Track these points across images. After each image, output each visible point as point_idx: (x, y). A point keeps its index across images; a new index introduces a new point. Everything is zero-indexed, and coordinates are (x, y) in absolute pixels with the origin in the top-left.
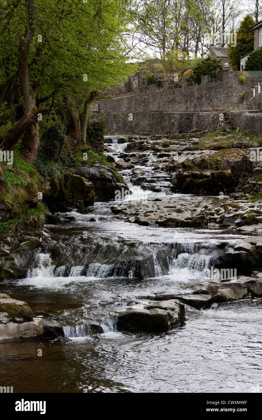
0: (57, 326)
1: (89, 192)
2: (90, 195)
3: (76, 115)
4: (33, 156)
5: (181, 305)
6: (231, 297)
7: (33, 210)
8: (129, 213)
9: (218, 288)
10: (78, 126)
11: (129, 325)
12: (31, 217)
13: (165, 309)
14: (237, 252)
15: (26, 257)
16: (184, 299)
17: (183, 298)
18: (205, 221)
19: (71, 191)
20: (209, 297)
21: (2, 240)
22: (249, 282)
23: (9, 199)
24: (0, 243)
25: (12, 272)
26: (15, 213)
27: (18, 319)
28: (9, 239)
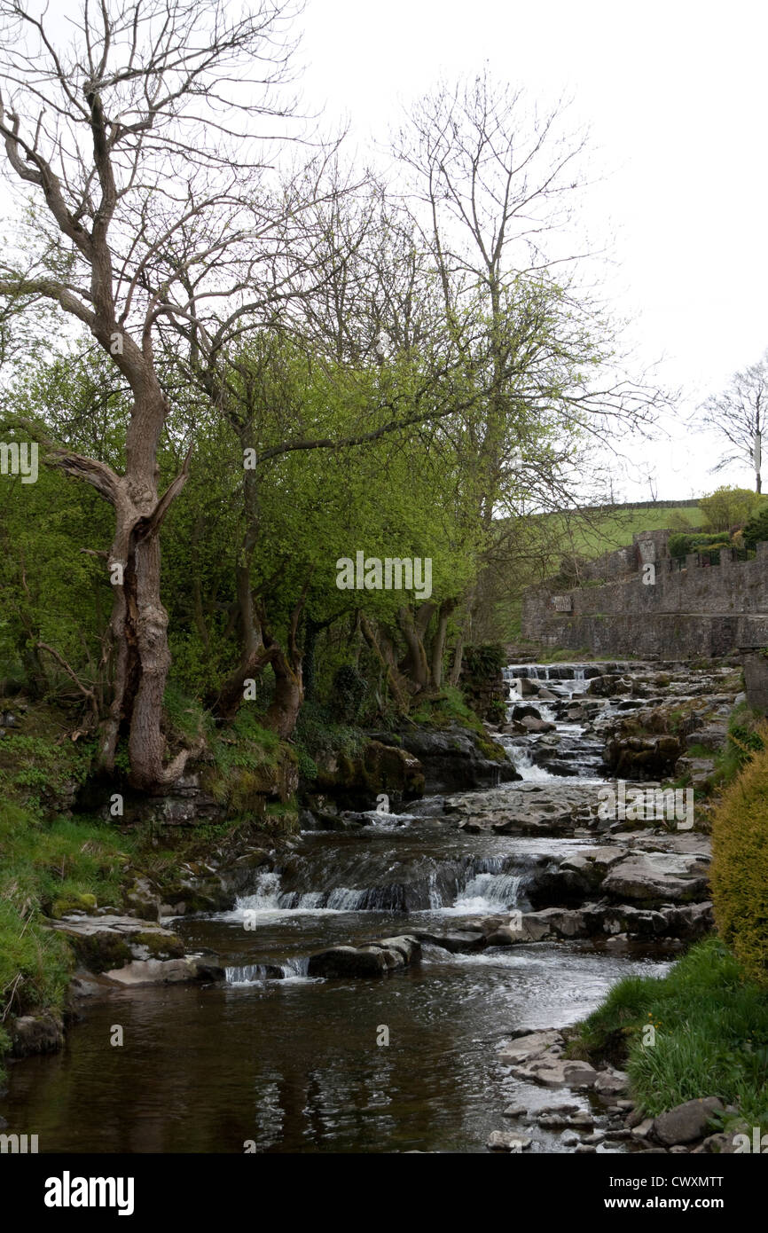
0: (219, 967)
1: (412, 776)
2: (415, 781)
3: (418, 639)
4: (290, 719)
5: (412, 943)
6: (520, 938)
7: (273, 807)
8: (469, 812)
10: (422, 659)
12: (269, 818)
13: (386, 948)
14: (561, 872)
15: (241, 879)
16: (431, 938)
18: (571, 825)
19: (383, 776)
20: (480, 936)
21: (209, 852)
22: (552, 916)
23: (220, 789)
24: (205, 858)
25: (213, 900)
26: (236, 812)
27: (163, 955)
28: (220, 852)
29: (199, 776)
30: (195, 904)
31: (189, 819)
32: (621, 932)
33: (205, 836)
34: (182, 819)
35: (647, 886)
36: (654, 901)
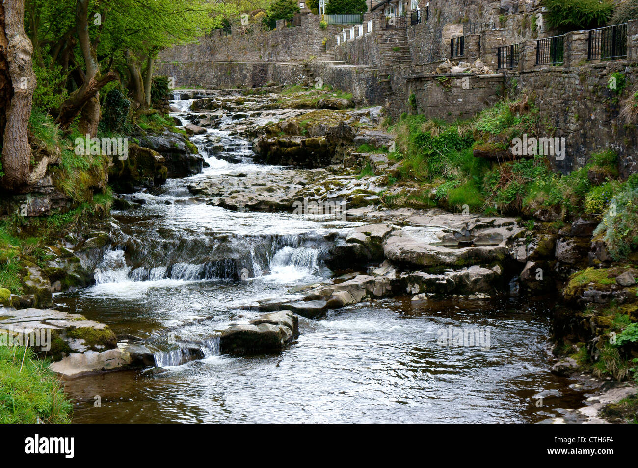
0: (147, 352)
1: (160, 167)
2: (161, 171)
3: (138, 72)
4: (94, 130)
5: (294, 317)
6: (347, 301)
7: (97, 197)
8: (211, 193)
9: (333, 291)
10: (141, 86)
11: (235, 346)
12: (96, 206)
13: (276, 324)
14: (349, 245)
15: (95, 257)
16: (295, 308)
17: (294, 306)
19: (139, 167)
20: (324, 303)
21: (63, 237)
22: (368, 282)
23: (69, 186)
24: (61, 241)
25: (79, 277)
26: (77, 202)
27: (99, 347)
28: (71, 235)
29: (52, 177)
30: (68, 282)
31: (45, 211)
32: (420, 292)
33: (57, 223)
34: (40, 211)
35: (432, 256)
36: (438, 267)
